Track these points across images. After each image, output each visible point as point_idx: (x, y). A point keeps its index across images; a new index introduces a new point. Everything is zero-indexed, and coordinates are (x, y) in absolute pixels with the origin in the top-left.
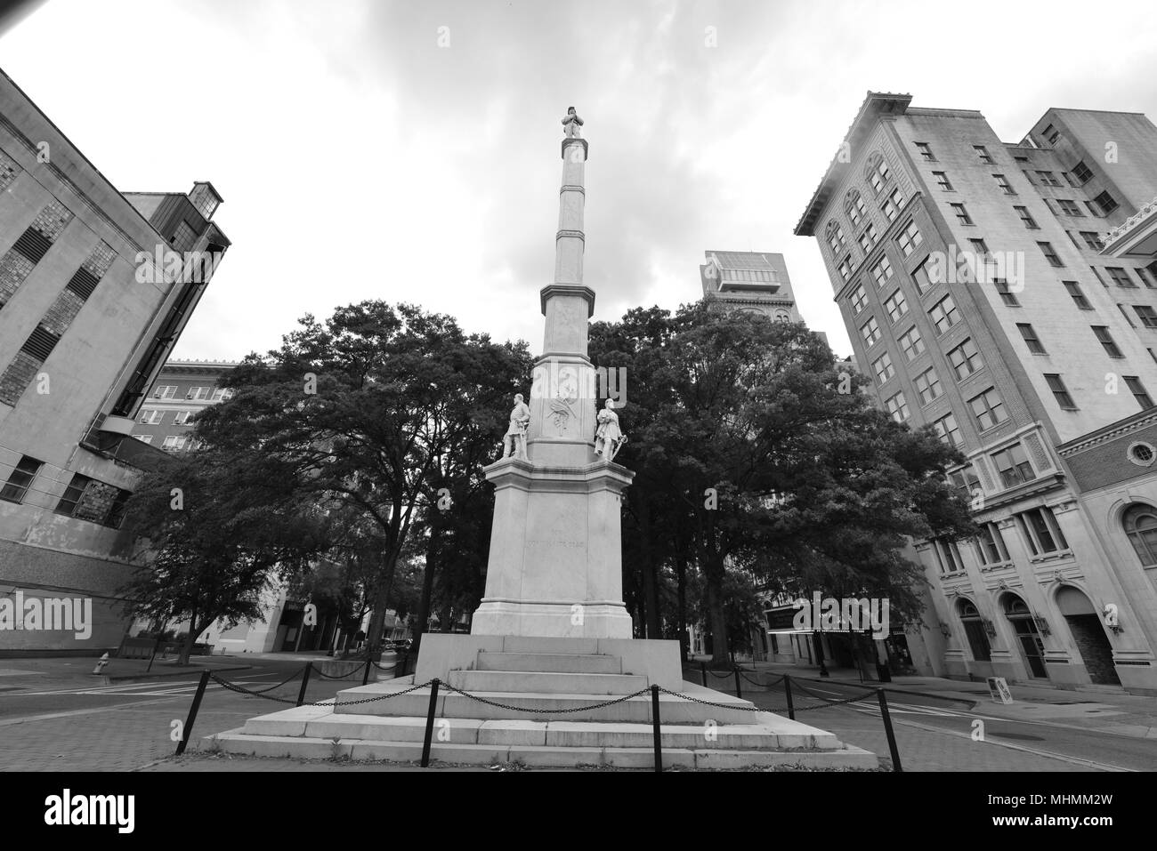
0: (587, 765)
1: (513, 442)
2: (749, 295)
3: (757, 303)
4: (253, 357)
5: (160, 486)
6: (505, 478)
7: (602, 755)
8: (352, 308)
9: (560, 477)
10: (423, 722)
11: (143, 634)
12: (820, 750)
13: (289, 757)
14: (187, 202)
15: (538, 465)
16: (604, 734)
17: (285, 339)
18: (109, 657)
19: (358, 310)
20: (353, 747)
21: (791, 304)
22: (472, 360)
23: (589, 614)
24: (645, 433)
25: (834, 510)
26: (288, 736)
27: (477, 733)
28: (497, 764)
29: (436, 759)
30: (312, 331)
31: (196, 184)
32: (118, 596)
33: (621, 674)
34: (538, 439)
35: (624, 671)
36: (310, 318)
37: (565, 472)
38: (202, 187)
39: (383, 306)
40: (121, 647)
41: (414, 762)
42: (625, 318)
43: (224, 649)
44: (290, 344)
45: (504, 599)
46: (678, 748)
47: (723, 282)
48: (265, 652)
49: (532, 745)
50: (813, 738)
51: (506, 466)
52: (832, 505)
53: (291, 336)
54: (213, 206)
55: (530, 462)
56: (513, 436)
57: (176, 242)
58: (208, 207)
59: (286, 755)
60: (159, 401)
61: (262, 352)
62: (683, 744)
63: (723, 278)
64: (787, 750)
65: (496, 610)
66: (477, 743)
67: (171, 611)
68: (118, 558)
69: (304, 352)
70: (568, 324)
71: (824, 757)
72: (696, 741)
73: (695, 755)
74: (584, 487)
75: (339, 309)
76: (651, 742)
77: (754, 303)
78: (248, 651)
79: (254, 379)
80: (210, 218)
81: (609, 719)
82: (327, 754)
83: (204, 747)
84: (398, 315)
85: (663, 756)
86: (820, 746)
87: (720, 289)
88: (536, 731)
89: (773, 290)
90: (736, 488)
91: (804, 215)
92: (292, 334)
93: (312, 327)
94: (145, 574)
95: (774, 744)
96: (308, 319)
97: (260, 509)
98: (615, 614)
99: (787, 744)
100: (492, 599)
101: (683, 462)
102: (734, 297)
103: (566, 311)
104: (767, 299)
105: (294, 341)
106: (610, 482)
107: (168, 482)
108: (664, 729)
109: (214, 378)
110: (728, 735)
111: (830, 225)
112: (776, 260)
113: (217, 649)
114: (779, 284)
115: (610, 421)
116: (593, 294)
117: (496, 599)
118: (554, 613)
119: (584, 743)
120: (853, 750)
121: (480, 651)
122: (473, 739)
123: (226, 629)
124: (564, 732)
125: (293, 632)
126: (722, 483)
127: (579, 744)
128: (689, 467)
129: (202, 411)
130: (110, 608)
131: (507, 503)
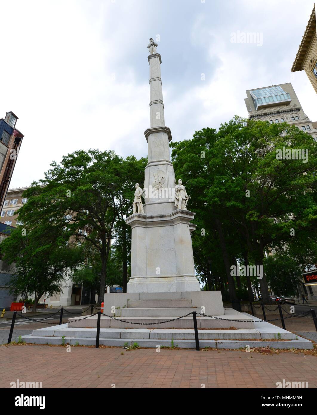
0: (166, 347)
1: (137, 206)
2: (274, 109)
3: (279, 113)
4: (34, 183)
5: (9, 241)
6: (134, 223)
7: (172, 343)
8: (69, 156)
9: (159, 219)
10: (96, 330)
11: (21, 301)
12: (282, 340)
13: (47, 344)
14: (4, 122)
15: (149, 215)
16: (175, 334)
17: (45, 174)
18: (5, 310)
19: (72, 156)
20: (70, 340)
21: (299, 109)
22: (122, 170)
23: (178, 281)
24: (208, 192)
25: (312, 219)
26: (48, 336)
27: (121, 334)
28: (127, 346)
29: (102, 345)
30: (56, 169)
31: (7, 113)
32: (7, 287)
33: (192, 307)
34: (149, 203)
35: (193, 307)
36: (55, 163)
37: (161, 217)
38: (9, 114)
39: (83, 152)
40: (12, 307)
41: (94, 346)
42: (194, 136)
43: (51, 305)
44: (48, 175)
45: (139, 277)
46: (210, 339)
47: (258, 105)
48: (68, 306)
49: (144, 339)
50: (279, 334)
51: (133, 217)
52: (311, 217)
53: (47, 172)
54: (15, 122)
55: (145, 214)
56: (136, 203)
57: (3, 140)
58: (13, 122)
59: (46, 343)
60: (12, 206)
61: (37, 181)
62: (213, 338)
63: (257, 103)
64: (264, 340)
65: (135, 282)
66: (121, 338)
67: (27, 291)
68: (4, 272)
69: (55, 178)
70: (158, 146)
71: (283, 344)
72: (219, 337)
73: (216, 343)
74: (171, 223)
75: (64, 157)
76: (194, 337)
77: (277, 113)
78: (61, 306)
79: (37, 193)
80: (14, 127)
81: (182, 327)
82: (61, 343)
83: (18, 341)
84: (90, 155)
85: (199, 343)
86: (283, 338)
87: (256, 110)
88: (145, 333)
89: (287, 103)
90: (259, 214)
91: (296, 59)
92: (48, 171)
93: (56, 167)
94: (14, 277)
95: (259, 337)
96: (54, 164)
97: (44, 247)
98: (190, 280)
99: (266, 337)
100: (134, 277)
101: (228, 204)
102: (265, 112)
103: (157, 140)
104: (284, 109)
105: (49, 174)
106: (183, 219)
107: (11, 239)
108: (199, 331)
109: (20, 195)
110: (235, 334)
111: (311, 61)
112: (288, 87)
113: (49, 306)
114: (290, 100)
115: (180, 190)
116: (169, 129)
117: (135, 277)
118: (162, 281)
119: (167, 337)
120: (301, 340)
121: (128, 300)
122: (119, 336)
123: (48, 297)
124: (157, 333)
125: (78, 297)
126: (250, 212)
127: (164, 338)
128: (232, 206)
129: (19, 209)
130: (5, 291)
131: (137, 233)
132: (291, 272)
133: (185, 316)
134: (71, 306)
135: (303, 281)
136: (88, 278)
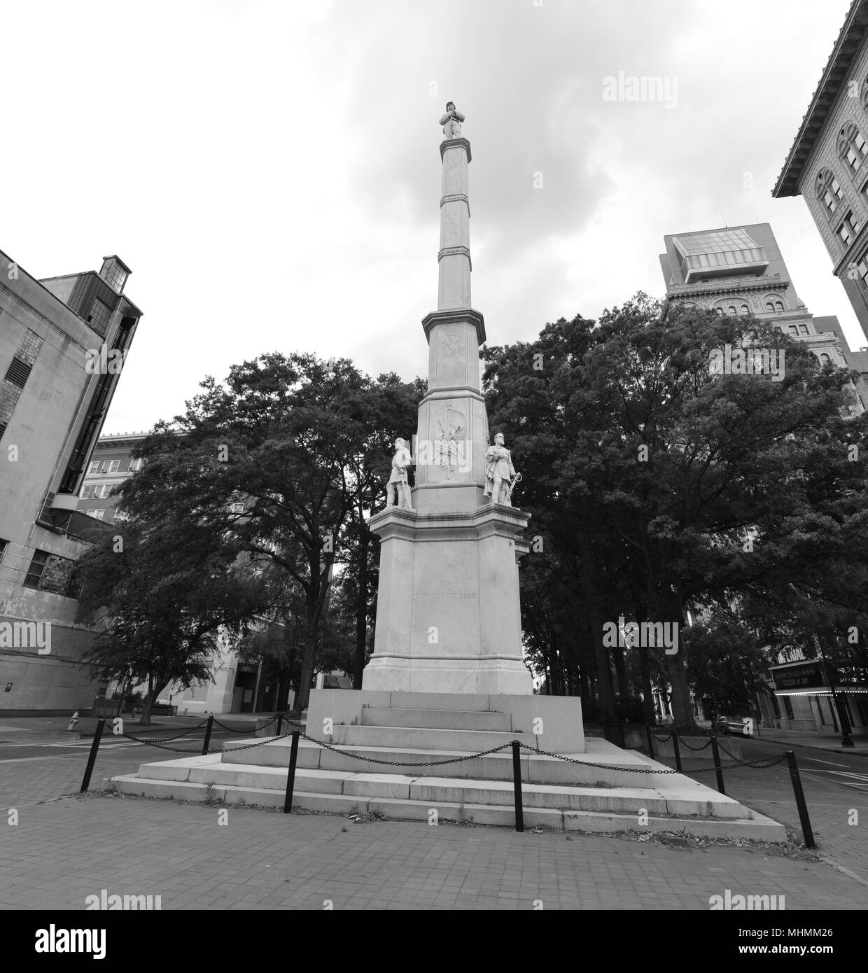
0: (446, 819)
1: (396, 490)
2: (726, 282)
3: (738, 291)
4: (161, 425)
5: (95, 557)
6: (387, 529)
7: (461, 810)
8: (247, 365)
9: (446, 524)
10: (285, 771)
11: (115, 696)
12: (715, 818)
13: (172, 798)
14: (97, 279)
15: (423, 512)
16: (469, 790)
17: (188, 405)
18: (79, 716)
19: (252, 366)
20: (226, 791)
21: (785, 286)
22: (370, 408)
23: (482, 669)
24: (562, 467)
25: (801, 541)
26: (175, 781)
27: (343, 784)
28: (357, 813)
29: (299, 807)
30: (214, 393)
31: (105, 259)
32: (85, 661)
33: (511, 732)
34: (424, 485)
35: (514, 730)
36: (211, 380)
37: (451, 518)
38: (110, 261)
39: (280, 358)
40: (93, 708)
41: (280, 808)
42: (542, 334)
43: (186, 709)
44: (194, 409)
45: (392, 654)
46: (550, 808)
47: (690, 271)
48: (224, 713)
49: (396, 798)
50: (709, 804)
51: (386, 516)
52: (799, 535)
53: (193, 401)
54: (123, 279)
55: (414, 511)
56: (395, 484)
57: (93, 320)
58: (118, 281)
59: (169, 797)
60: (106, 476)
61: (168, 419)
62: (555, 805)
63: (689, 266)
64: (675, 816)
65: (382, 666)
66: (342, 794)
67: (131, 674)
68: (82, 626)
69: (209, 415)
70: (452, 354)
71: (718, 826)
72: (570, 802)
73: (563, 816)
74: (473, 533)
75: (234, 367)
76: (512, 800)
77: (734, 292)
78: (209, 712)
79: (166, 447)
80: (121, 292)
81: (485, 776)
82: (203, 797)
83: (103, 787)
84: (296, 368)
85: (524, 814)
86: (719, 815)
87: (686, 282)
88: (399, 784)
89: (758, 271)
90: (677, 523)
91: (784, 169)
92: (194, 398)
93: (213, 389)
94: (104, 640)
95: (662, 810)
96: (208, 382)
98: (510, 669)
99: (678, 810)
100: (380, 654)
101: (609, 497)
102: (706, 288)
103: (450, 340)
104: (751, 284)
105: (196, 406)
106: (500, 526)
107: (101, 553)
108: (525, 788)
110: (607, 798)
111: (820, 176)
112: (762, 233)
113: (180, 710)
114: (766, 263)
115: (499, 458)
116: (480, 317)
117: (383, 654)
118: (446, 668)
119: (449, 798)
120: (760, 820)
121: (364, 706)
122: (338, 789)
123: (180, 691)
124: (428, 787)
125: (249, 693)
126: (658, 519)
127: (443, 799)
128: (619, 502)
129: (123, 484)
130: (80, 671)
131: (394, 552)
132: (747, 662)
133: (494, 751)
134: (231, 713)
135: (772, 685)
136: (273, 651)
